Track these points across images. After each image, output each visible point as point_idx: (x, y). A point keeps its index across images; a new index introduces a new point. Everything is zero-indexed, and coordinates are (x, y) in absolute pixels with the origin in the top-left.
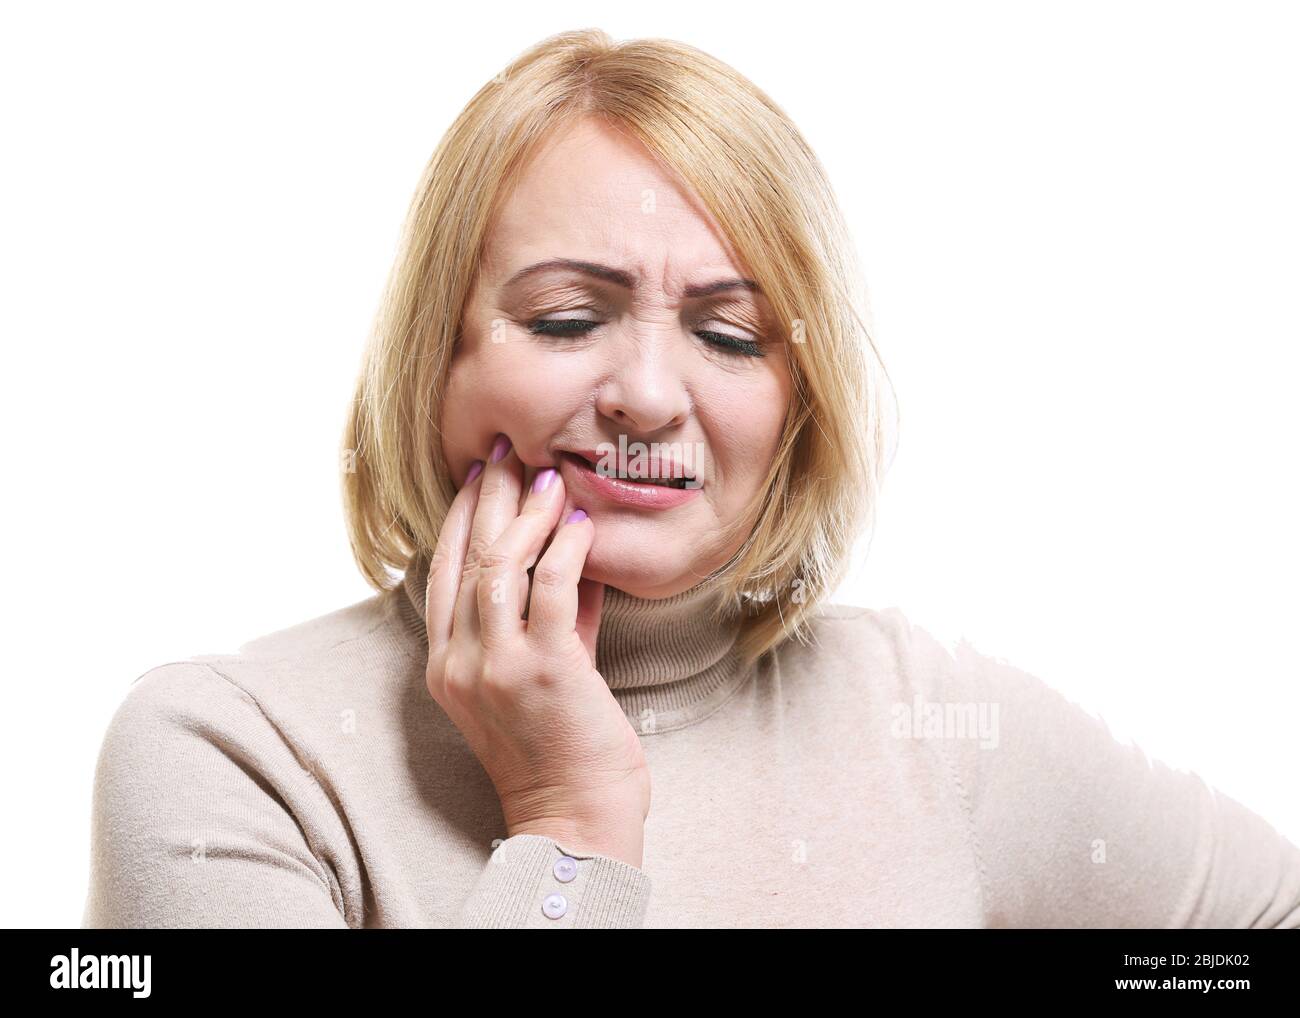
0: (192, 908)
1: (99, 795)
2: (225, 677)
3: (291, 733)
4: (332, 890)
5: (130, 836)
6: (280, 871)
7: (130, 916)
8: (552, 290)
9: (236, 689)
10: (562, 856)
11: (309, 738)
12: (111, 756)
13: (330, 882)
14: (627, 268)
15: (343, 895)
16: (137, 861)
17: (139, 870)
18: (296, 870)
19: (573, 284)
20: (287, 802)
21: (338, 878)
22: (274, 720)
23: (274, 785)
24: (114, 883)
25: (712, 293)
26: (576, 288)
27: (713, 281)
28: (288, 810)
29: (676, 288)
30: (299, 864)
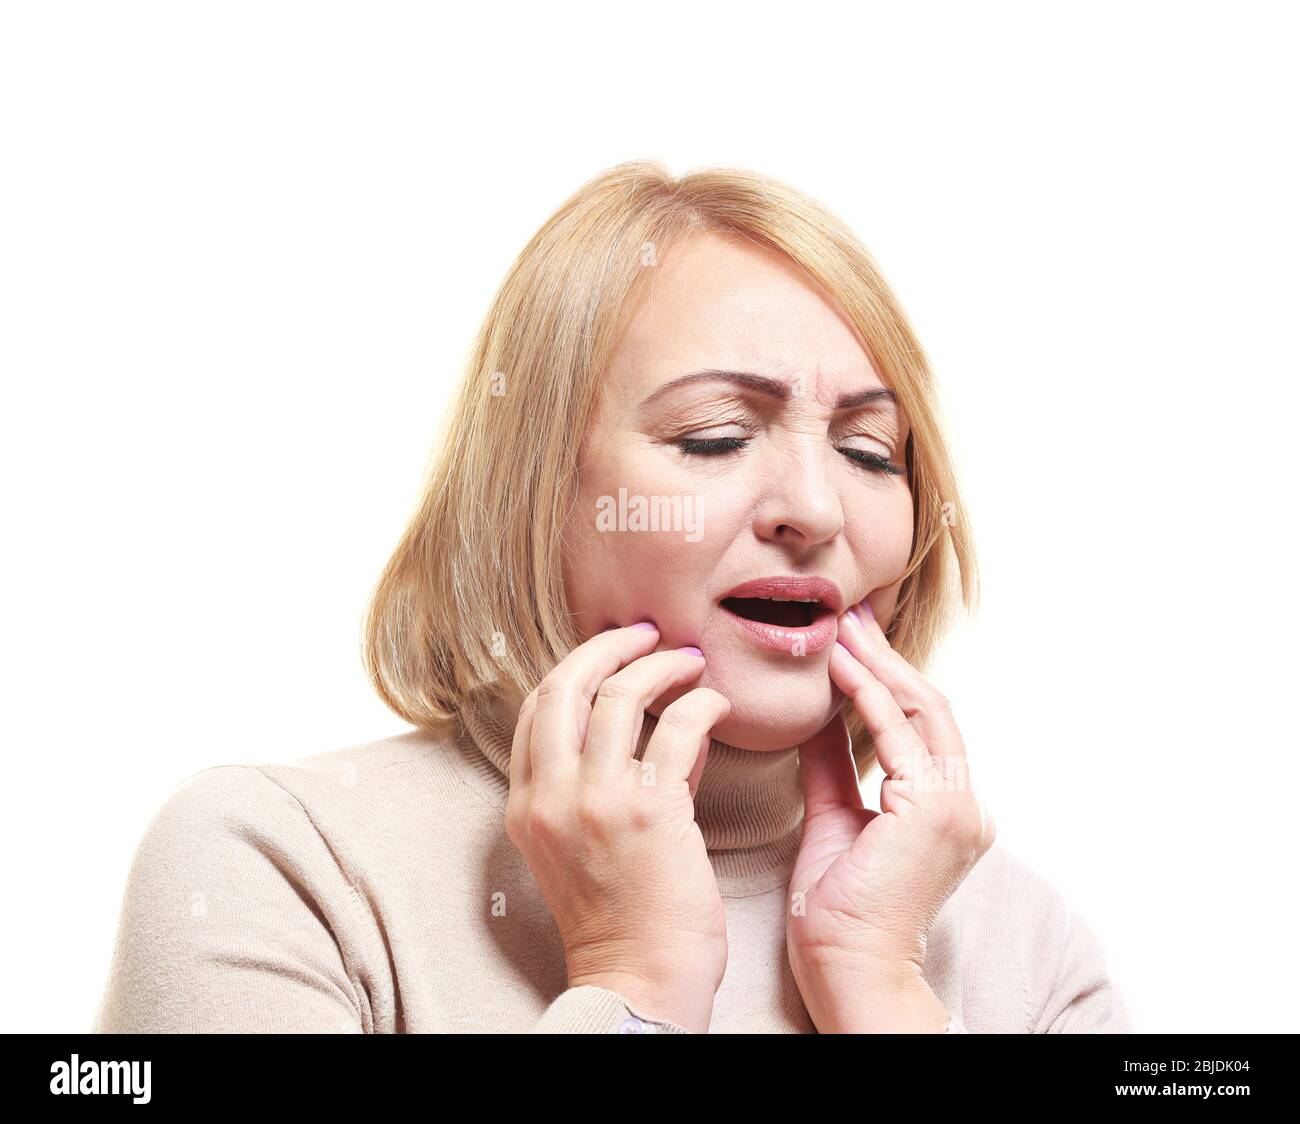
0: (211, 1019)
1: (129, 896)
2: (273, 780)
3: (338, 845)
4: (363, 1014)
5: (157, 938)
6: (309, 990)
7: (145, 1021)
8: (701, 404)
9: (285, 793)
10: (629, 1016)
11: (356, 853)
12: (147, 855)
13: (362, 1006)
14: (782, 378)
15: (374, 1021)
16: (159, 964)
17: (161, 974)
18: (326, 991)
19: (725, 396)
20: (326, 916)
21: (370, 1002)
22: (322, 830)
23: (314, 897)
24: (133, 984)
25: (860, 403)
26: (726, 400)
27: (861, 390)
28: (326, 924)
29: (830, 397)
30: (330, 984)
